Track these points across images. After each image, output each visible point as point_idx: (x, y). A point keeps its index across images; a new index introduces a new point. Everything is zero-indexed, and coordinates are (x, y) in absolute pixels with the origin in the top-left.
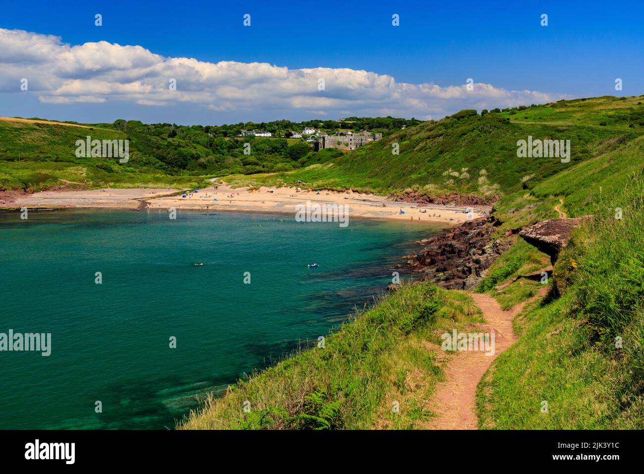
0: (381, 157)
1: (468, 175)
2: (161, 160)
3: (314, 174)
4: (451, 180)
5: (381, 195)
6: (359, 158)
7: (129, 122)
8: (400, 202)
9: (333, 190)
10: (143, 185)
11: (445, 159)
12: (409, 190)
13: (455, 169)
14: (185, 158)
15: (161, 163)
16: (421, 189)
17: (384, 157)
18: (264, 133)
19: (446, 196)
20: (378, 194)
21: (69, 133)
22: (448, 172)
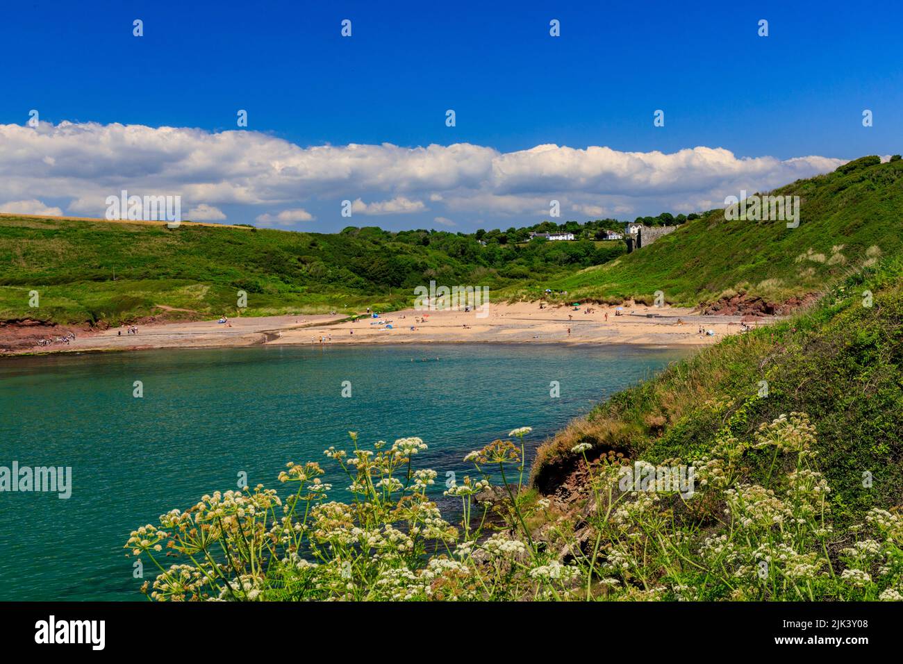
0: (699, 243)
1: (842, 258)
2: (359, 274)
3: (585, 279)
4: (810, 270)
5: (684, 306)
6: (663, 248)
7: (362, 229)
8: (713, 316)
9: (600, 303)
10: (294, 310)
11: (803, 234)
12: (730, 292)
13: (818, 249)
14: (400, 269)
15: (357, 278)
16: (751, 289)
17: (703, 243)
18: (563, 235)
19: (798, 298)
20: (680, 304)
21: (214, 236)
22: (805, 255)
